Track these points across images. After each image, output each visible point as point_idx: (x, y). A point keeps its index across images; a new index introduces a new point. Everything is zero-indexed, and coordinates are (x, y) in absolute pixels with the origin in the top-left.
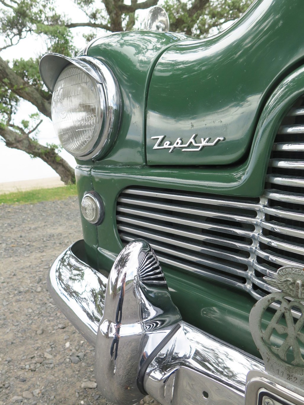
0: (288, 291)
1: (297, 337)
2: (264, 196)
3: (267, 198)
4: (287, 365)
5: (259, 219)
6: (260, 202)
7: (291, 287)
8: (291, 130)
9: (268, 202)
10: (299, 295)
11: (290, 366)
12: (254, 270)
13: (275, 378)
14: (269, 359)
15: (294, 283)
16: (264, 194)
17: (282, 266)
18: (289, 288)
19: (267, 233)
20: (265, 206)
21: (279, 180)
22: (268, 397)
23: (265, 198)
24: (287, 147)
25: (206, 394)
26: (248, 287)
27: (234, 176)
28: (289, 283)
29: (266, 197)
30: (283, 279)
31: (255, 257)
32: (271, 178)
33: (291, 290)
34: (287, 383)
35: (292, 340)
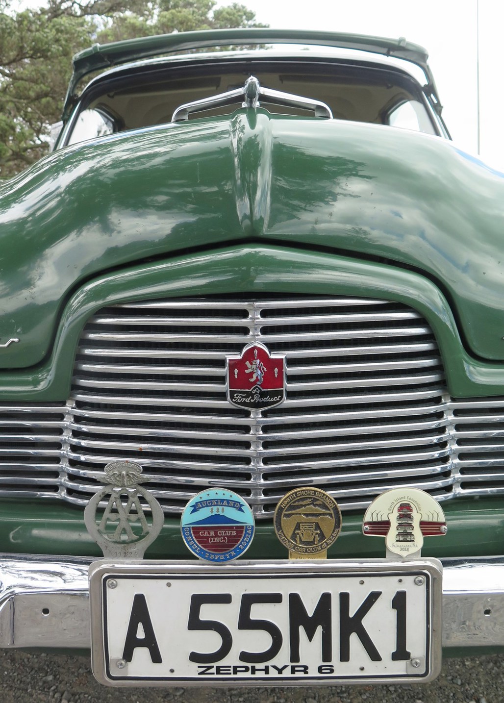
0: (116, 482)
1: (127, 519)
2: (71, 398)
3: (74, 400)
4: (123, 545)
5: (68, 422)
6: (67, 404)
7: (118, 479)
8: (92, 336)
9: (76, 404)
10: (126, 484)
11: (125, 545)
12: (66, 474)
13: (114, 560)
14: (107, 547)
15: (120, 475)
16: (71, 396)
17: (107, 464)
18: (116, 480)
19: (77, 434)
20: (73, 408)
21: (84, 382)
22: (110, 579)
23: (72, 399)
24: (88, 352)
25: (46, 611)
26: (62, 494)
27: (40, 377)
28: (115, 476)
29: (74, 398)
30: (111, 473)
31: (67, 461)
32: (78, 380)
33: (118, 481)
34: (124, 560)
35: (124, 523)
